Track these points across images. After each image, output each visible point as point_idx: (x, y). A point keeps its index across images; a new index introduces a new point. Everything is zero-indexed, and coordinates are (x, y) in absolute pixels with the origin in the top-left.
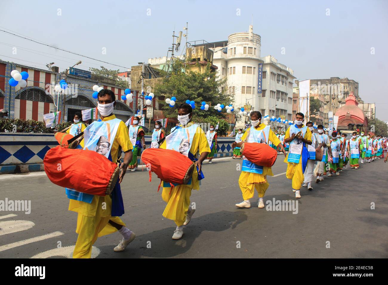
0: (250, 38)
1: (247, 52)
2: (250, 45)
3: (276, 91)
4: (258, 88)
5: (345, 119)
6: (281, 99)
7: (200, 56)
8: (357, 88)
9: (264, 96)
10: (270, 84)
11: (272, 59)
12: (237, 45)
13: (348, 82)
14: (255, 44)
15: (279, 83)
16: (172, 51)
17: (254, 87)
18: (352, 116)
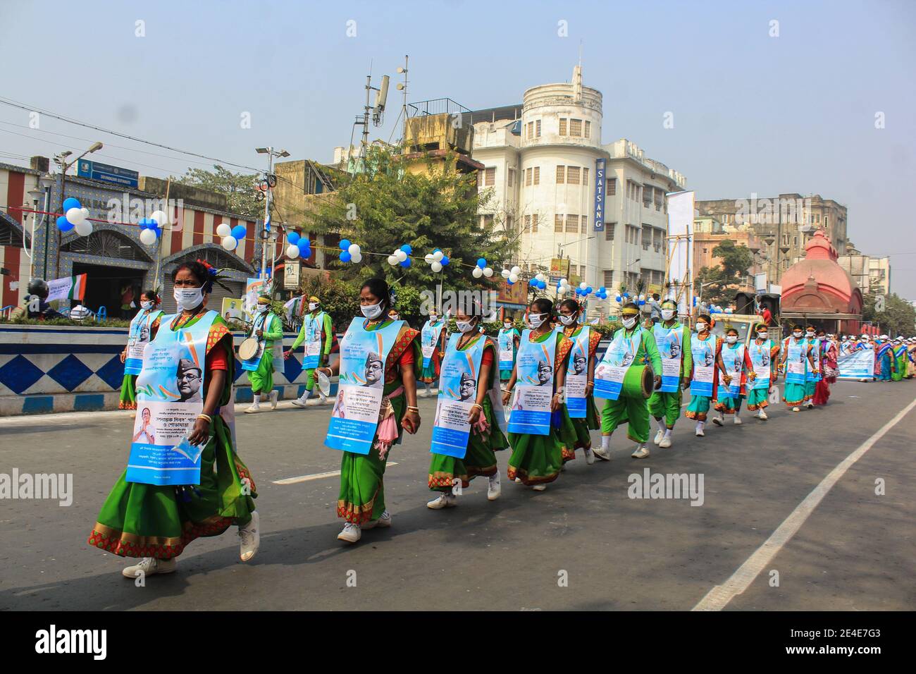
0: (575, 97)
1: (568, 130)
2: (576, 113)
3: (641, 227)
4: (596, 220)
5: (804, 293)
6: (654, 245)
7: (440, 137)
8: (842, 219)
9: (610, 237)
10: (626, 208)
11: (631, 148)
12: (544, 115)
13: (821, 204)
14: (587, 111)
15: (648, 207)
16: (364, 123)
17: (584, 217)
18: (820, 287)
